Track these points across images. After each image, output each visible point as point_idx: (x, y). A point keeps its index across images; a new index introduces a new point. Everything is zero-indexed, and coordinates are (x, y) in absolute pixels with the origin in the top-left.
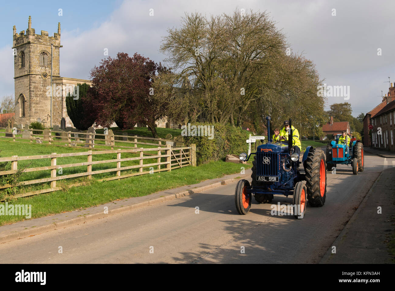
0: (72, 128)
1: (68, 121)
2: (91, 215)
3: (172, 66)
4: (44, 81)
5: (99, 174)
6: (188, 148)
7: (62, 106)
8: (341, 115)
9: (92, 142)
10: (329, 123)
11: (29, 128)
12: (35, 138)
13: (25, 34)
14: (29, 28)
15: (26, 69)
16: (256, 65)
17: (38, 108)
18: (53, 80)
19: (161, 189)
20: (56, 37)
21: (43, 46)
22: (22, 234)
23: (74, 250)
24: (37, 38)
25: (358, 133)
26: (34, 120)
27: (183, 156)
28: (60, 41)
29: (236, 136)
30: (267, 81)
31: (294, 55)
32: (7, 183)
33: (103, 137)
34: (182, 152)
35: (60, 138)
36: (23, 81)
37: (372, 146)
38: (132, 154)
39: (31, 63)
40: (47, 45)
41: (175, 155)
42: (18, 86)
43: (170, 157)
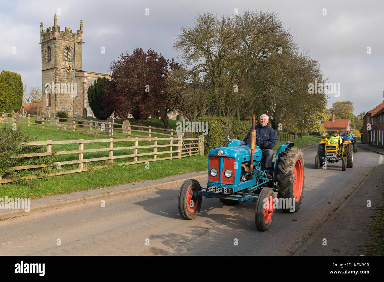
0: (93, 117)
1: (89, 111)
2: (113, 193)
3: (184, 62)
4: (68, 74)
5: (119, 159)
6: (197, 139)
7: (84, 97)
8: (343, 113)
9: (111, 131)
10: (331, 120)
11: (55, 117)
12: (61, 126)
13: (51, 30)
14: (54, 25)
15: (52, 63)
16: (262, 64)
17: (63, 99)
18: (75, 73)
19: (173, 174)
20: (79, 34)
21: (67, 42)
22: (58, 206)
23: (102, 219)
24: (62, 34)
25: (358, 131)
26: (59, 109)
27: (193, 146)
28: (82, 38)
29: (241, 130)
30: (272, 79)
31: (300, 55)
32: (44, 163)
33: (121, 127)
34: (192, 143)
35: (82, 126)
36: (49, 74)
37: (370, 143)
38: (146, 143)
39: (56, 57)
40: (71, 41)
41: (185, 145)
42: (45, 79)
43: (181, 146)
